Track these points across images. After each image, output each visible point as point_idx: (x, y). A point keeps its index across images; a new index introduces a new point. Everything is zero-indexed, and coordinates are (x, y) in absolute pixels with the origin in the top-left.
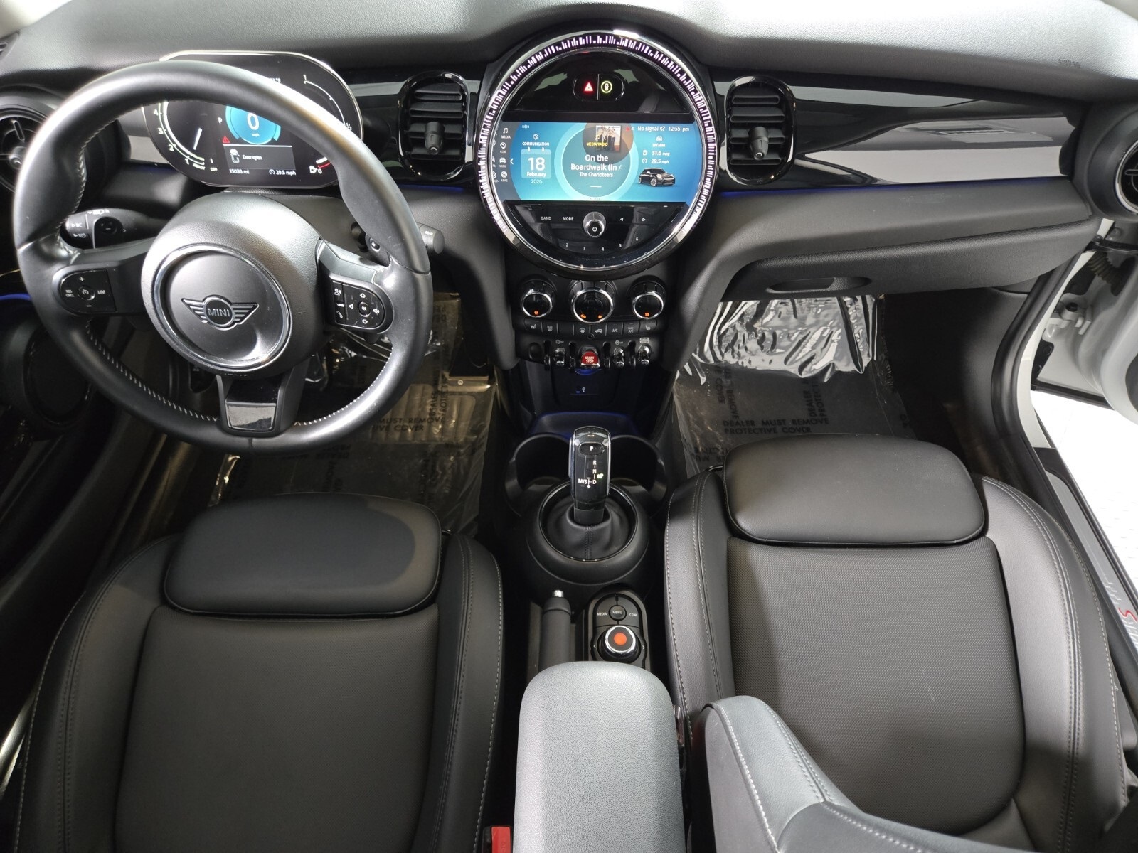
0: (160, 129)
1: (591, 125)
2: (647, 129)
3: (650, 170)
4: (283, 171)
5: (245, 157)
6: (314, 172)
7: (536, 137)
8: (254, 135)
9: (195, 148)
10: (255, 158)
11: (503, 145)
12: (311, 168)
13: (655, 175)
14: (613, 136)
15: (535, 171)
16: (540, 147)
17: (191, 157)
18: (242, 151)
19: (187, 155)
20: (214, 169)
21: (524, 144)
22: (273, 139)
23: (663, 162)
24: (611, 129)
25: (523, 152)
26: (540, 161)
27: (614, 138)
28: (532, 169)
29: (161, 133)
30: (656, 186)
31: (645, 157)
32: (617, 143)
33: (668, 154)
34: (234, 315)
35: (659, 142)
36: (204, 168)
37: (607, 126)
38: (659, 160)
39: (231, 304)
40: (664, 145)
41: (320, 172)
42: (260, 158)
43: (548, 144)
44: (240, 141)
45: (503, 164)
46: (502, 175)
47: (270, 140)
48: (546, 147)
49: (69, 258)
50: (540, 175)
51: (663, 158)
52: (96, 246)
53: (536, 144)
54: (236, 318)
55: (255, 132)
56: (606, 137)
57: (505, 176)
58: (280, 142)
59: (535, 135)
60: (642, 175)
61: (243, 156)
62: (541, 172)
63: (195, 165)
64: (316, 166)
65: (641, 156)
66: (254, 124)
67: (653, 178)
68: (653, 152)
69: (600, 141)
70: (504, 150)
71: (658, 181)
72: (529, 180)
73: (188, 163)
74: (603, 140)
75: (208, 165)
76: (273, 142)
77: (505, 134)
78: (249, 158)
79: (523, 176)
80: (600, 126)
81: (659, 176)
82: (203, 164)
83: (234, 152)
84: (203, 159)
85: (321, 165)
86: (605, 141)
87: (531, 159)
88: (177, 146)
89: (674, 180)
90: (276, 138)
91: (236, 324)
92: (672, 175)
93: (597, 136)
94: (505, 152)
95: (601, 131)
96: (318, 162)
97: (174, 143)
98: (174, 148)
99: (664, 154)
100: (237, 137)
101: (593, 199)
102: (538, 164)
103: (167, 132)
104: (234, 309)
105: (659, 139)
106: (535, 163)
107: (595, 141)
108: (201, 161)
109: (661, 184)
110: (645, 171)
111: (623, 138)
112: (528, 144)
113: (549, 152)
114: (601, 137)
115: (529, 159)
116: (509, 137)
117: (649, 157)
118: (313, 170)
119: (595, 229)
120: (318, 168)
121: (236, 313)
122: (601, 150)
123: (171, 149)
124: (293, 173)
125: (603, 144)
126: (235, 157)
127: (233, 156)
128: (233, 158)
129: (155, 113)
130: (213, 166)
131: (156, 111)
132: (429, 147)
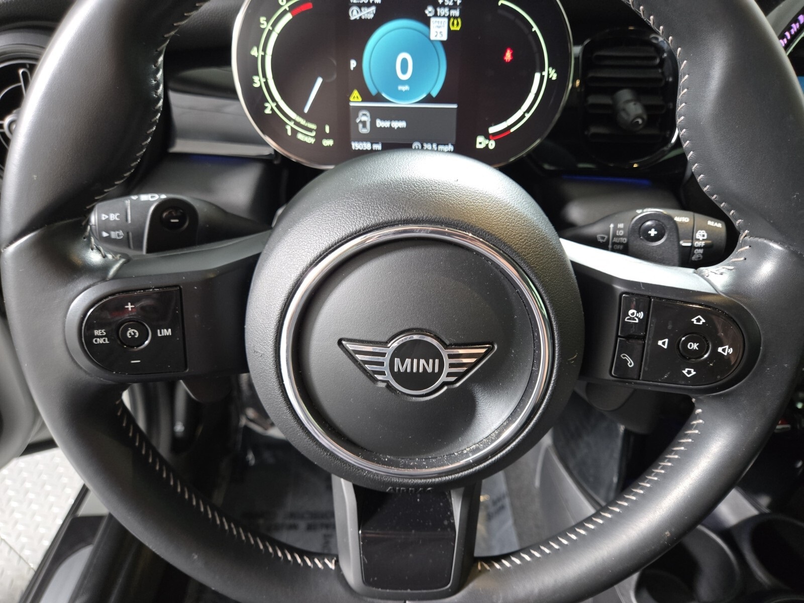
0: (256, 78)
4: (436, 146)
5: (380, 123)
6: (484, 146)
8: (400, 88)
9: (306, 110)
10: (397, 124)
12: (480, 139)
17: (297, 123)
18: (376, 114)
19: (290, 119)
20: (328, 143)
22: (429, 95)
29: (257, 85)
34: (446, 369)
36: (312, 141)
39: (446, 347)
41: (492, 145)
42: (402, 124)
44: (379, 98)
47: (424, 96)
49: (105, 268)
52: (149, 251)
54: (449, 375)
55: (403, 83)
58: (439, 99)
61: (378, 120)
63: (300, 136)
64: (488, 136)
66: (404, 70)
73: (289, 133)
75: (320, 135)
76: (429, 99)
78: (386, 124)
82: (314, 134)
83: (364, 117)
84: (313, 126)
85: (496, 135)
88: (278, 106)
90: (434, 94)
91: (445, 388)
96: (493, 130)
97: (273, 100)
98: (272, 109)
100: (373, 92)
103: (266, 84)
104: (451, 356)
108: (310, 130)
118: (482, 142)
120: (491, 140)
121: (452, 366)
123: (268, 111)
124: (451, 148)
126: (364, 123)
127: (361, 121)
128: (361, 126)
129: (254, 52)
130: (328, 137)
131: (255, 49)
132: (631, 118)
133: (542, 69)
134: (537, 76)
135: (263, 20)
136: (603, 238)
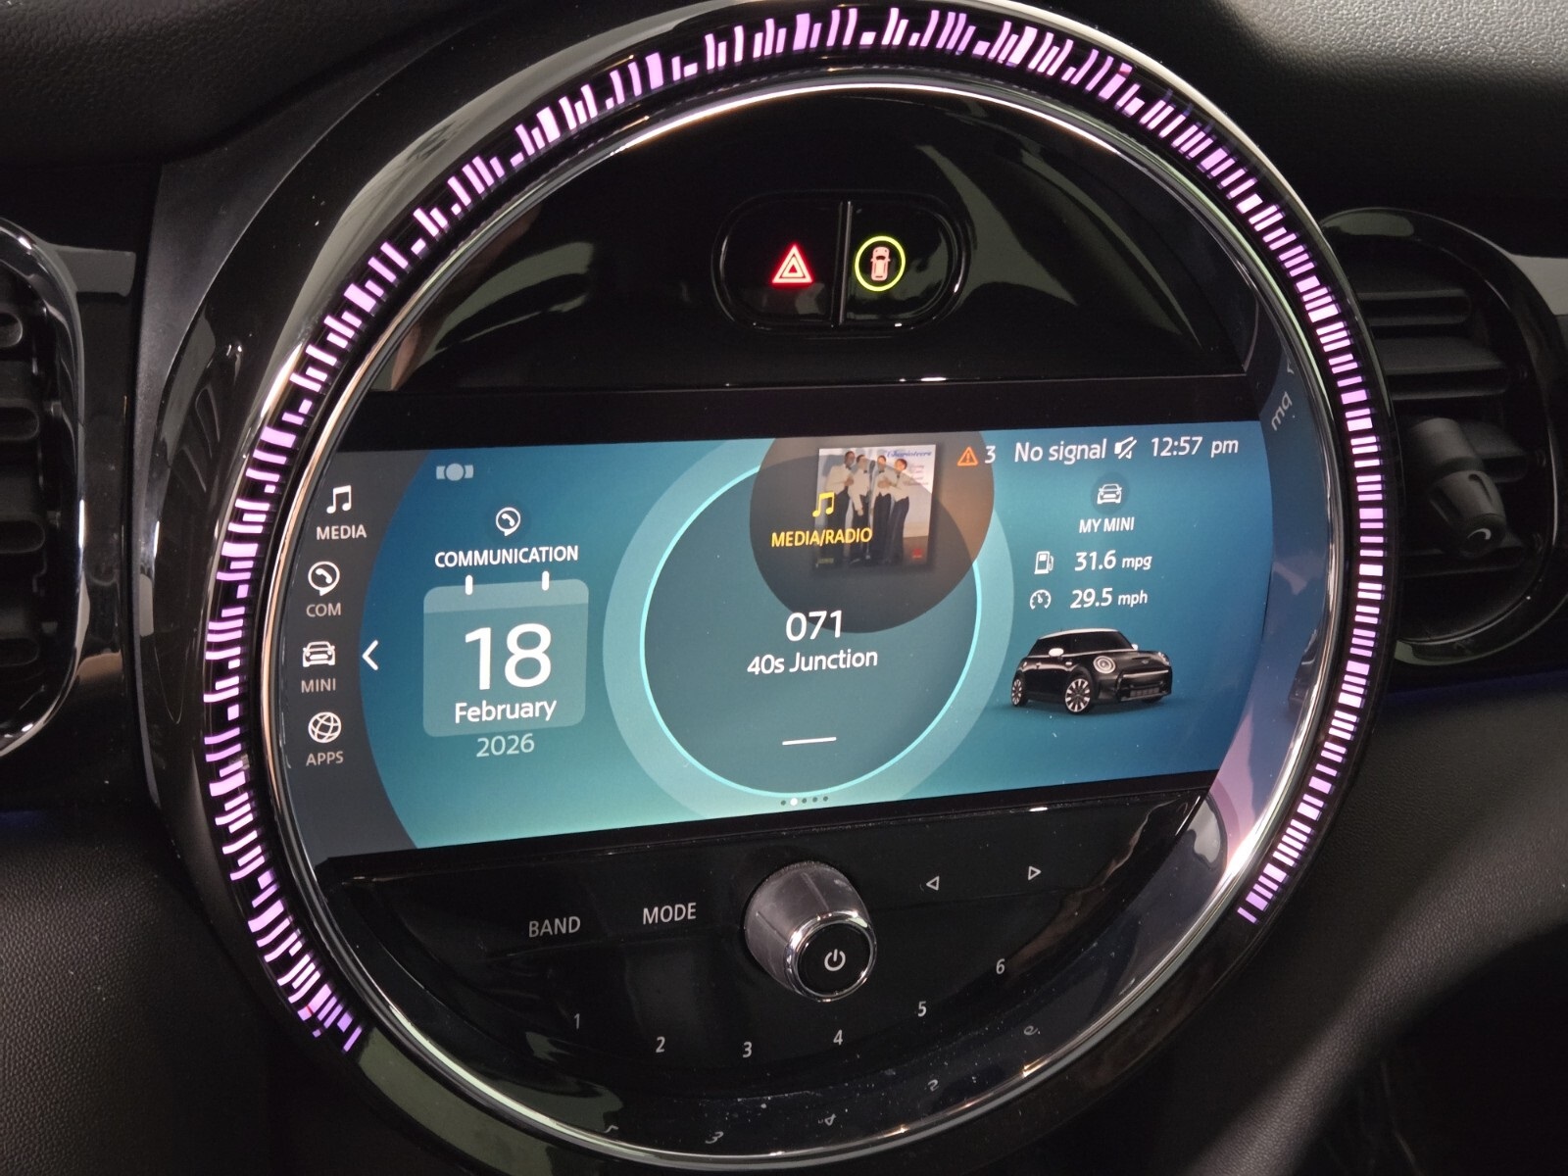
1: (795, 447)
2: (1056, 453)
3: (1064, 642)
7: (508, 518)
11: (326, 578)
13: (1088, 662)
14: (897, 496)
15: (502, 691)
16: (531, 572)
21: (444, 559)
23: (1123, 598)
24: (891, 461)
25: (436, 601)
26: (528, 641)
27: (905, 503)
28: (485, 683)
30: (1089, 710)
31: (1042, 583)
32: (917, 524)
33: (1146, 562)
35: (1110, 511)
37: (873, 449)
38: (1106, 592)
40: (1128, 524)
43: (572, 553)
45: (319, 671)
46: (313, 732)
48: (559, 571)
50: (528, 710)
51: (1123, 580)
53: (507, 556)
56: (865, 500)
57: (329, 737)
59: (504, 513)
60: (1027, 667)
62: (531, 695)
65: (1024, 580)
67: (1076, 675)
68: (1082, 556)
69: (835, 522)
70: (330, 598)
71: (1097, 684)
72: (469, 739)
74: (849, 516)
77: (340, 518)
79: (432, 727)
80: (838, 452)
81: (1105, 667)
86: (860, 522)
87: (483, 635)
89: (1168, 678)
92: (1160, 657)
93: (822, 496)
94: (334, 610)
95: (840, 473)
99: (1127, 561)
101: (794, 802)
102: (519, 654)
105: (1109, 496)
106: (500, 654)
107: (810, 525)
109: (1112, 698)
110: (1044, 645)
111: (945, 501)
112: (463, 559)
113: (577, 592)
114: (842, 500)
115: (470, 637)
116: (362, 531)
117: (1063, 581)
119: (835, 961)
122: (838, 563)
125: (848, 536)
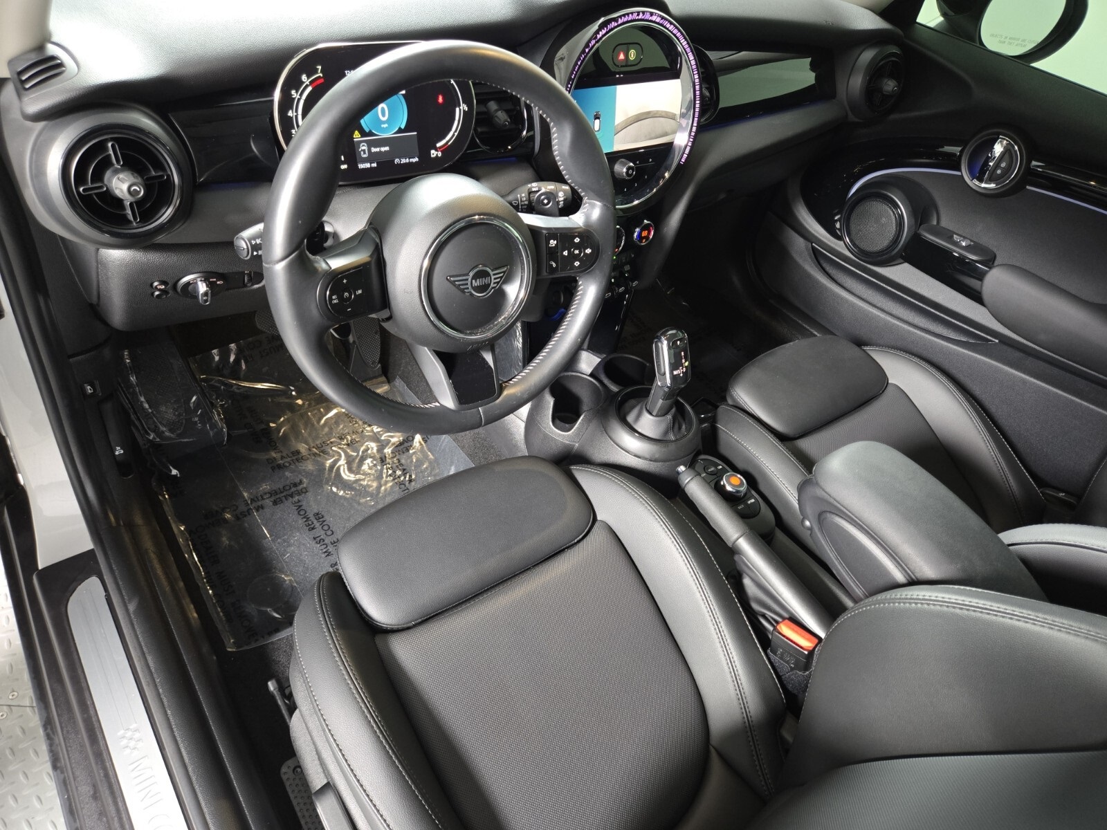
4: (407, 159)
5: (374, 150)
6: (435, 155)
8: (383, 126)
10: (383, 149)
12: (433, 152)
18: (371, 144)
20: (343, 166)
22: (400, 128)
34: (493, 281)
39: (492, 270)
41: (440, 154)
42: (387, 148)
44: (371, 134)
47: (396, 129)
55: (384, 122)
58: (407, 129)
61: (372, 148)
64: (436, 149)
66: (384, 115)
75: (339, 163)
76: (400, 131)
78: (378, 150)
83: (364, 147)
85: (440, 148)
90: (403, 127)
91: (493, 290)
96: (438, 145)
100: (367, 130)
118: (434, 153)
119: (630, 172)
120: (438, 151)
121: (494, 279)
124: (416, 160)
126: (364, 151)
127: (362, 150)
128: (362, 153)
129: (290, 114)
130: (343, 163)
131: (290, 111)
132: (502, 122)
133: (459, 106)
134: (457, 109)
135: (293, 92)
136: (516, 203)
